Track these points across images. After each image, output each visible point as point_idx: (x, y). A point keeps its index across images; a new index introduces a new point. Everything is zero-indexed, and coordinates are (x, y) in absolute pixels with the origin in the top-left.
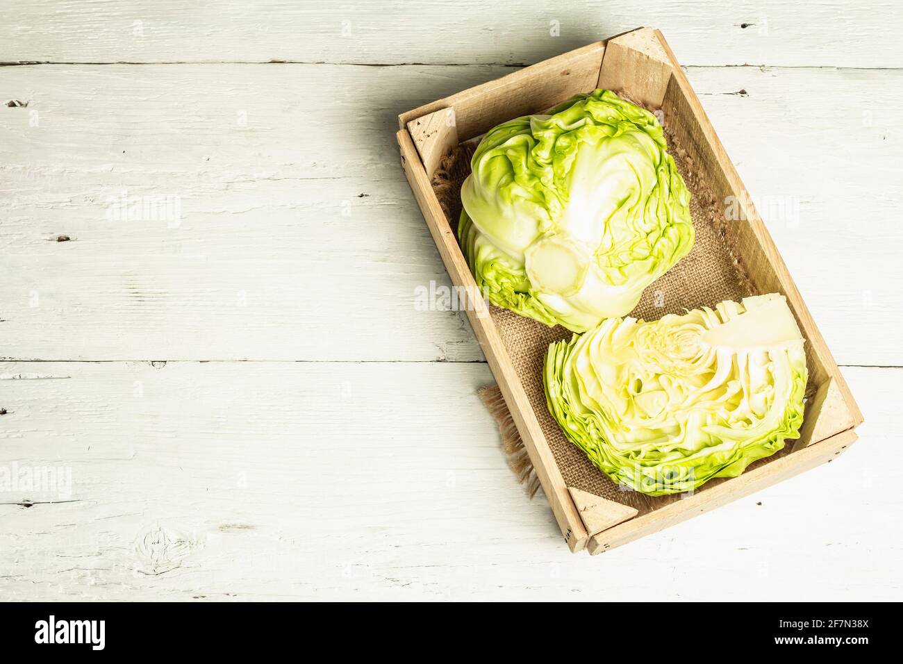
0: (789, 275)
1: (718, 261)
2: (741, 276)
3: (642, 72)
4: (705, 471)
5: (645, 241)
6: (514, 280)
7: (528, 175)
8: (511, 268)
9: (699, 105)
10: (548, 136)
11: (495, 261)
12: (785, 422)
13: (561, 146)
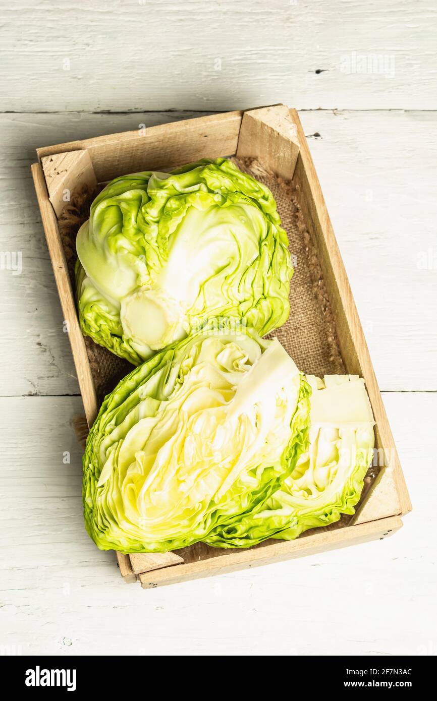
0: (370, 361)
1: (320, 333)
2: (333, 351)
3: (274, 146)
4: (262, 532)
5: (236, 308)
6: (110, 324)
7: (135, 228)
8: (109, 313)
9: (319, 187)
10: (160, 196)
11: (96, 303)
12: (342, 499)
13: (171, 208)
